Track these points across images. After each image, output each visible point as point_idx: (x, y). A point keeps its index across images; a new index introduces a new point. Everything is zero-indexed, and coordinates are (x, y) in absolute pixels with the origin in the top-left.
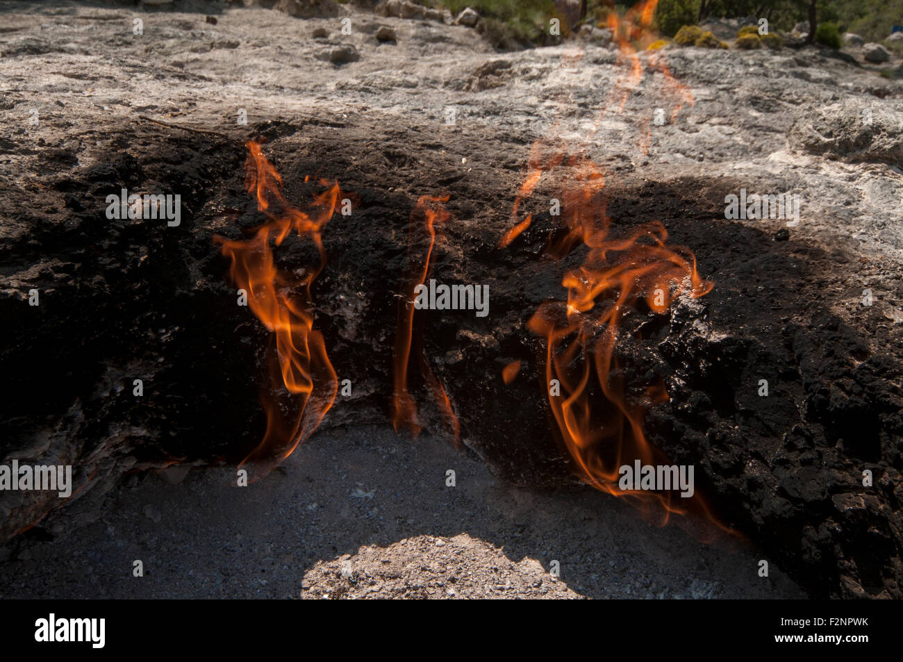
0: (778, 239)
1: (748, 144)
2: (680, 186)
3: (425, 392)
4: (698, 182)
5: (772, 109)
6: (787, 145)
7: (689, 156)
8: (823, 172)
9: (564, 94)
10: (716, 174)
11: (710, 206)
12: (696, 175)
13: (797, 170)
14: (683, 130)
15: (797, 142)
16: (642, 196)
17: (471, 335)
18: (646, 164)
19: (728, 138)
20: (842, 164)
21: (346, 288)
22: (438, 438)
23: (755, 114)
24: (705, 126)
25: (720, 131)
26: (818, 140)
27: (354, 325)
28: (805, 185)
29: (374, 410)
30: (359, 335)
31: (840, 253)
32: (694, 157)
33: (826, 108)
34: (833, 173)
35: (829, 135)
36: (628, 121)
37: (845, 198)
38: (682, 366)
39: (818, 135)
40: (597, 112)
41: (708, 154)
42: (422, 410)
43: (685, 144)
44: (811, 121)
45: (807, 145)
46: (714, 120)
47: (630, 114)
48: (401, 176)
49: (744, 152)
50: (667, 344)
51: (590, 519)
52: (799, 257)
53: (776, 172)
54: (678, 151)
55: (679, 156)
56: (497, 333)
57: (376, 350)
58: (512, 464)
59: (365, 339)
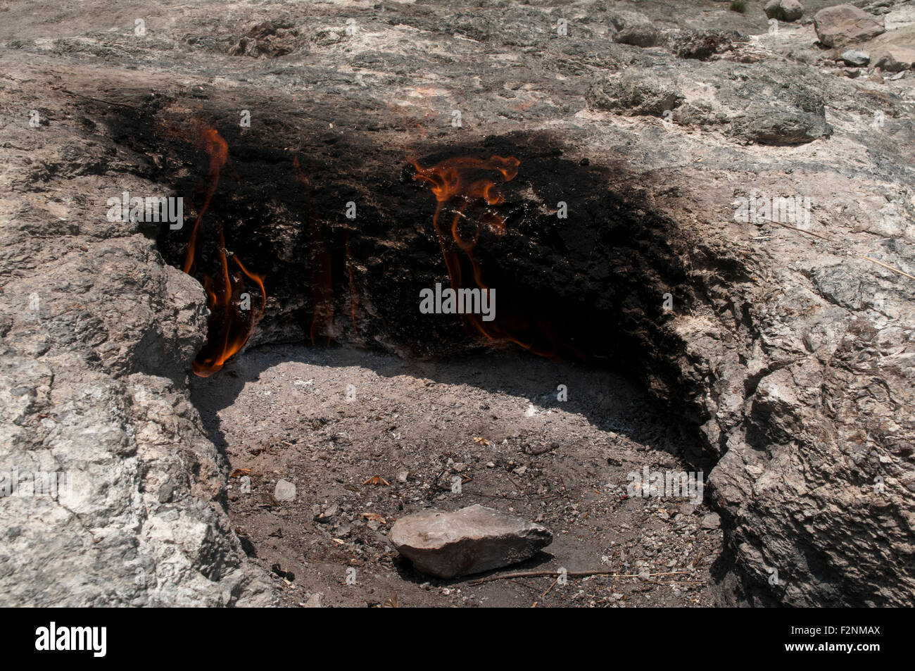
0: (582, 165)
1: (558, 106)
2: (512, 138)
3: (343, 302)
4: (525, 134)
5: (577, 72)
6: (587, 106)
7: (512, 118)
8: (612, 125)
9: (378, 61)
10: (537, 129)
11: (537, 150)
12: (523, 130)
13: (595, 123)
14: (501, 95)
15: (593, 102)
16: (486, 146)
17: (386, 244)
18: (480, 125)
19: (541, 101)
20: (625, 118)
21: (284, 220)
22: (348, 346)
23: (561, 78)
24: (519, 92)
25: (534, 96)
26: (607, 101)
27: (290, 249)
28: (600, 133)
29: (295, 327)
30: (294, 257)
31: (618, 169)
32: (515, 119)
33: (612, 76)
34: (619, 125)
35: (615, 96)
36: (448, 87)
37: (626, 140)
38: (535, 235)
39: (607, 97)
40: (416, 80)
41: (527, 114)
42: (336, 320)
43: (506, 108)
44: (602, 86)
45: (600, 104)
46: (528, 86)
47: (448, 81)
48: (288, 138)
49: (555, 113)
50: (524, 223)
51: (479, 373)
52: (595, 172)
53: (580, 125)
54: (502, 114)
55: (503, 118)
56: (406, 239)
57: (307, 267)
58: (419, 342)
59: (299, 259)
